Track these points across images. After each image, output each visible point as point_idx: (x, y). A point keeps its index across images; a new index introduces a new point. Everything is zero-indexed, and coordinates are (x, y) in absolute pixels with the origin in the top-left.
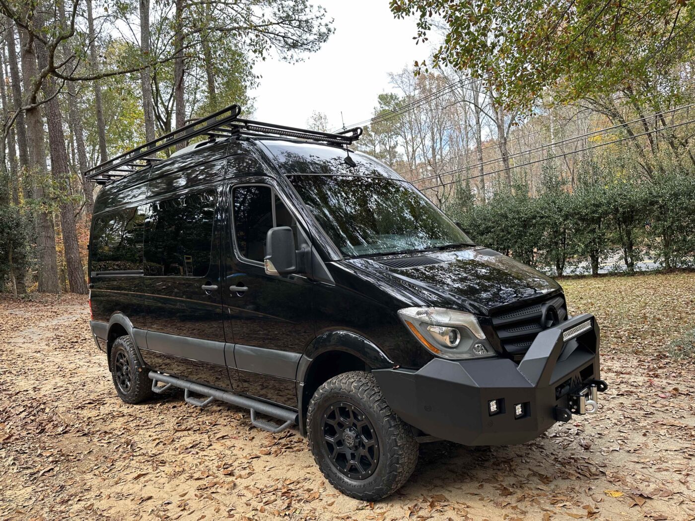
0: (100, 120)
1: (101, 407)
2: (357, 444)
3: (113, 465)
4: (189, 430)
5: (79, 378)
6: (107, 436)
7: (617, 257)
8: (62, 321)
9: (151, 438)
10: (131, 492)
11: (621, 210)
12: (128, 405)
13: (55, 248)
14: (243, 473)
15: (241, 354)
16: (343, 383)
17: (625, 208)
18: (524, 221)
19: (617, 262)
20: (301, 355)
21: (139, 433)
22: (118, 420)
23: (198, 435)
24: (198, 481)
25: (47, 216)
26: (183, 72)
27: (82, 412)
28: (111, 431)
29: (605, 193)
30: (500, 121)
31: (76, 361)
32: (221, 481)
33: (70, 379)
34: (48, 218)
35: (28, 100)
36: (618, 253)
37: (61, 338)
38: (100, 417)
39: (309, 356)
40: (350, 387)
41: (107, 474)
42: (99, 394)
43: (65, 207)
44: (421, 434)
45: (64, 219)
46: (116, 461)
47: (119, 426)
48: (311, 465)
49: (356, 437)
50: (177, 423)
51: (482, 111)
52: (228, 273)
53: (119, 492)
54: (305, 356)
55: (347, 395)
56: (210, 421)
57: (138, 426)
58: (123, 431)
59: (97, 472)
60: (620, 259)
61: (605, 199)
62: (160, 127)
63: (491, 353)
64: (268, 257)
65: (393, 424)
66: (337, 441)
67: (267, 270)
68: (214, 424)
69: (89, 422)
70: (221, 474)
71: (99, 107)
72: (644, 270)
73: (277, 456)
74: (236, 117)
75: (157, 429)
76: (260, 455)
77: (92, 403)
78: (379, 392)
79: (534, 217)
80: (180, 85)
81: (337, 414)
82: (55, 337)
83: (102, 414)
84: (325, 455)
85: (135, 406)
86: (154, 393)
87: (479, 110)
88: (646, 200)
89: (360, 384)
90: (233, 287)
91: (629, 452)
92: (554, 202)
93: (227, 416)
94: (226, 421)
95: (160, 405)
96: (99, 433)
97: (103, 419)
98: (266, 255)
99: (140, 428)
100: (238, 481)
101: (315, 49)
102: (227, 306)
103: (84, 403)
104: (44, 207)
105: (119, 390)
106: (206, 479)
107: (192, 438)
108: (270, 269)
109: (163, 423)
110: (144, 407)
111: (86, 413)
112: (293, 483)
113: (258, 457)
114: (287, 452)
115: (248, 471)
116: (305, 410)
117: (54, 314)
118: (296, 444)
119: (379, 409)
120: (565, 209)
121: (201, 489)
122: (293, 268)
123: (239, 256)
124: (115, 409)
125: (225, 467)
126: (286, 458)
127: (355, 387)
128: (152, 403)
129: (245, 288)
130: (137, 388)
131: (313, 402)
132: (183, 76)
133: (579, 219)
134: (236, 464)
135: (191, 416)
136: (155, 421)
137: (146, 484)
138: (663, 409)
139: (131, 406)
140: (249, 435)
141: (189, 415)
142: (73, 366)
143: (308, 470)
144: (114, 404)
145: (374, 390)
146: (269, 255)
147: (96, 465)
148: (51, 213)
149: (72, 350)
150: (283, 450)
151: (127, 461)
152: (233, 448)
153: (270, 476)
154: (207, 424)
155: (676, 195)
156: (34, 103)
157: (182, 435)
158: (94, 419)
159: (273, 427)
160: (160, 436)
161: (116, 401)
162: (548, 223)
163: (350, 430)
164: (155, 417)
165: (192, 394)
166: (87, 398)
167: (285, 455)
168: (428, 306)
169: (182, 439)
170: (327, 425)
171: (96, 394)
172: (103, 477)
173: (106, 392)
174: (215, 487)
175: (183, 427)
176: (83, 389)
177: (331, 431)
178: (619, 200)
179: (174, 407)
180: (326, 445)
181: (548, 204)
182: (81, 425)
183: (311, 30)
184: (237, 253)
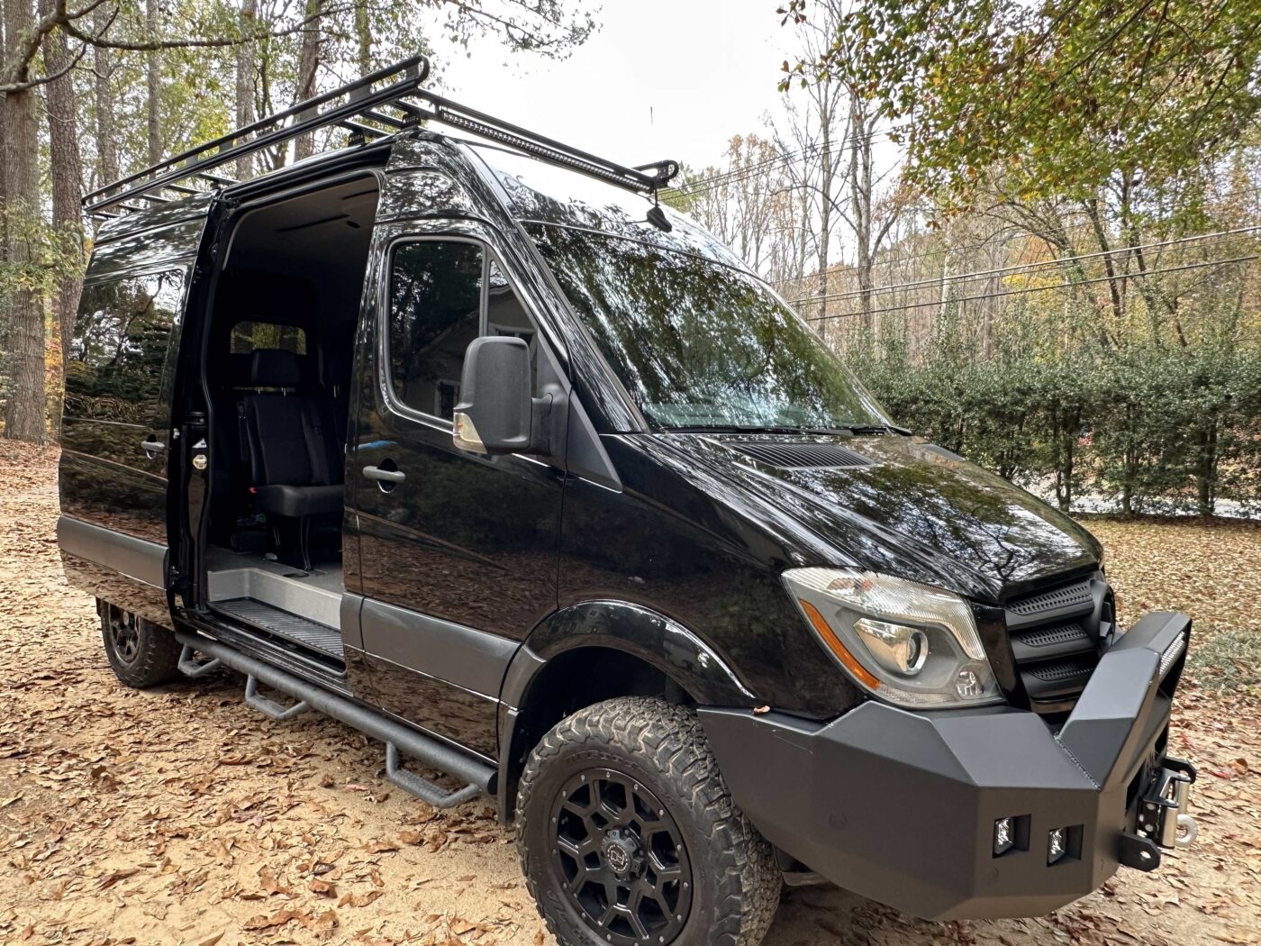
0: (153, 137)
1: (70, 689)
2: (637, 870)
3: (61, 840)
4: (249, 763)
5: (41, 617)
6: (66, 763)
7: (1045, 484)
8: (38, 497)
9: (161, 777)
10: (87, 921)
11: (1064, 403)
12: (127, 690)
13: (43, 360)
14: (359, 890)
15: (375, 619)
16: (618, 728)
17: (1071, 402)
18: (897, 405)
19: (1045, 493)
20: (517, 645)
21: (139, 760)
22: (97, 725)
23: (266, 778)
24: (250, 903)
25: (30, 298)
26: (317, 63)
27: (26, 697)
28: (76, 752)
29: (1039, 372)
30: (864, 230)
31: (43, 580)
32: (305, 911)
33: (21, 618)
34: (33, 301)
35: (10, 72)
36: (1049, 478)
37: (26, 530)
38: (61, 713)
39: (537, 651)
40: (636, 740)
41: (43, 865)
42: (73, 658)
43: (71, 286)
44: (798, 867)
45: (65, 307)
46: (70, 830)
47: (97, 740)
48: (513, 883)
49: (636, 854)
50: (225, 745)
51: (836, 207)
52: (362, 437)
53: (58, 918)
54: (525, 648)
55: (626, 757)
56: (296, 745)
57: (140, 743)
58: (103, 754)
59: (19, 859)
60: (1051, 488)
61: (1040, 381)
62: (264, 164)
63: (990, 696)
64: (463, 406)
65: (735, 839)
66: (587, 853)
67: (459, 437)
68: (304, 752)
69: (34, 724)
70: (304, 889)
71: (153, 112)
72: (1088, 510)
73: (437, 849)
74: (416, 86)
75: (180, 755)
76: (399, 843)
77: (53, 678)
78: (705, 759)
79: (915, 400)
80: (307, 88)
81: (594, 793)
82: (14, 526)
83: (66, 706)
84: (555, 881)
85: (142, 694)
86: (181, 673)
87: (829, 206)
88: (1108, 392)
89: (661, 734)
90: (371, 470)
91: (1201, 910)
92: (949, 377)
93: (335, 737)
94: (332, 748)
95: (197, 697)
96: (48, 753)
97: (65, 718)
98: (458, 402)
99: (144, 747)
100: (344, 914)
101: (562, 56)
102: (352, 510)
103: (35, 675)
104: (27, 279)
105: (112, 656)
106: (270, 900)
107: (252, 785)
108: (465, 434)
109: (193, 741)
110: (162, 699)
111: (33, 700)
112: (474, 929)
113: (395, 850)
114: (460, 842)
115: (369, 886)
116: (515, 770)
117: (26, 482)
118: (480, 823)
119: (705, 801)
120: (968, 391)
121: (255, 929)
122: (521, 439)
123: (390, 400)
124: (97, 697)
125: (319, 868)
126: (456, 859)
127: (647, 741)
128: (180, 691)
129: (398, 475)
130: (150, 657)
131: (537, 758)
132: (315, 68)
133: (990, 413)
134: (342, 864)
135: (258, 729)
136: (179, 734)
137: (128, 901)
138: (1230, 804)
139: (134, 692)
140: (377, 789)
141: (253, 725)
142: (35, 589)
143: (507, 896)
144: (99, 685)
145: (693, 752)
146: (467, 401)
147: (21, 838)
148: (40, 291)
149: (42, 557)
150: (451, 836)
151: (96, 832)
152: (340, 820)
153: (419, 904)
154: (291, 751)
155: (1159, 390)
156: (24, 80)
157: (232, 775)
158: (46, 716)
159: (435, 793)
160: (182, 772)
161: (104, 679)
162: (938, 413)
163: (622, 836)
164: (181, 725)
165: (263, 688)
166: (44, 665)
167: (455, 850)
168: (862, 570)
169: (231, 785)
170: (565, 813)
171: (67, 658)
172: (31, 873)
173: (88, 655)
174: (289, 926)
175: (238, 755)
176: (41, 644)
177: (574, 829)
178: (1063, 387)
179: (224, 705)
180: (559, 856)
181: (941, 380)
182: (14, 728)
183: (558, 20)
184: (387, 392)
